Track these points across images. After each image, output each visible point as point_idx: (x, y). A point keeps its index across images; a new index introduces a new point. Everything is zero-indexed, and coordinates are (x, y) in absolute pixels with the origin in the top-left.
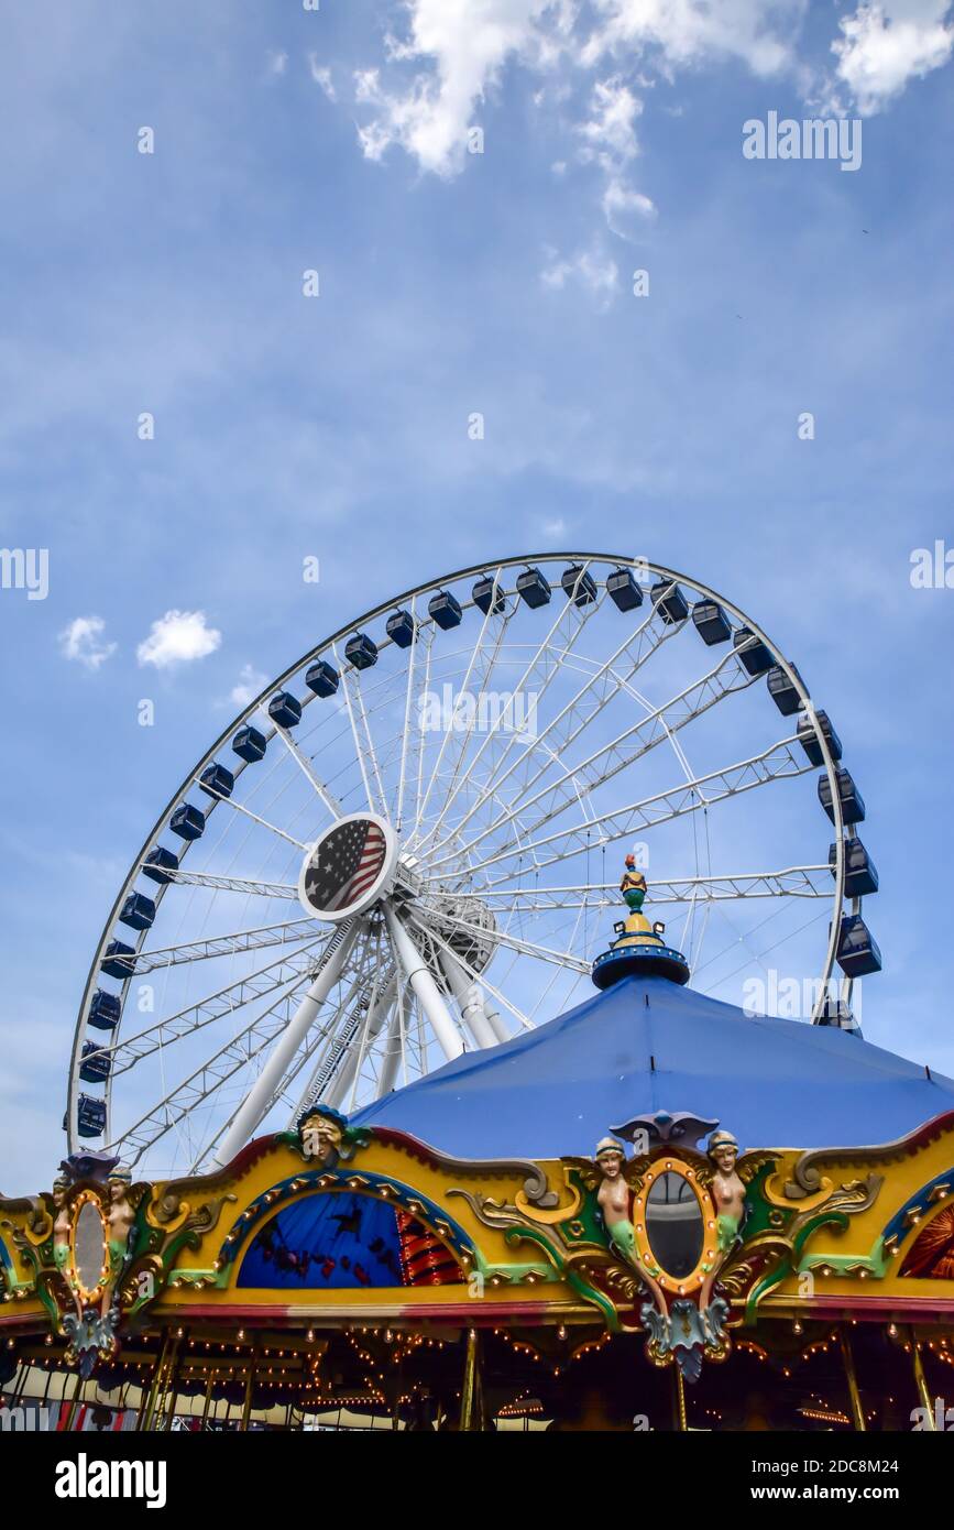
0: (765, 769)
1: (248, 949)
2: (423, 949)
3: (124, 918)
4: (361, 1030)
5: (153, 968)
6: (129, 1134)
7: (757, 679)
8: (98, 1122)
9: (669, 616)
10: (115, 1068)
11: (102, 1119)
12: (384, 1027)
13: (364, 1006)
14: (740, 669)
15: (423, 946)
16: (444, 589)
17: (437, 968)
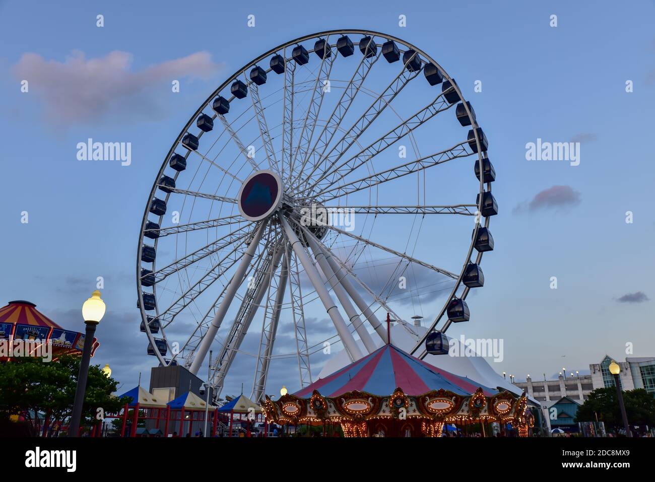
0: (452, 154)
1: (214, 226)
2: (296, 229)
3: (152, 211)
4: (269, 266)
5: (168, 234)
6: (168, 310)
7: (451, 106)
8: (152, 304)
9: (412, 69)
10: (156, 280)
11: (153, 303)
12: (280, 265)
13: (270, 254)
14: (444, 101)
15: (295, 228)
16: (300, 44)
17: (303, 239)
